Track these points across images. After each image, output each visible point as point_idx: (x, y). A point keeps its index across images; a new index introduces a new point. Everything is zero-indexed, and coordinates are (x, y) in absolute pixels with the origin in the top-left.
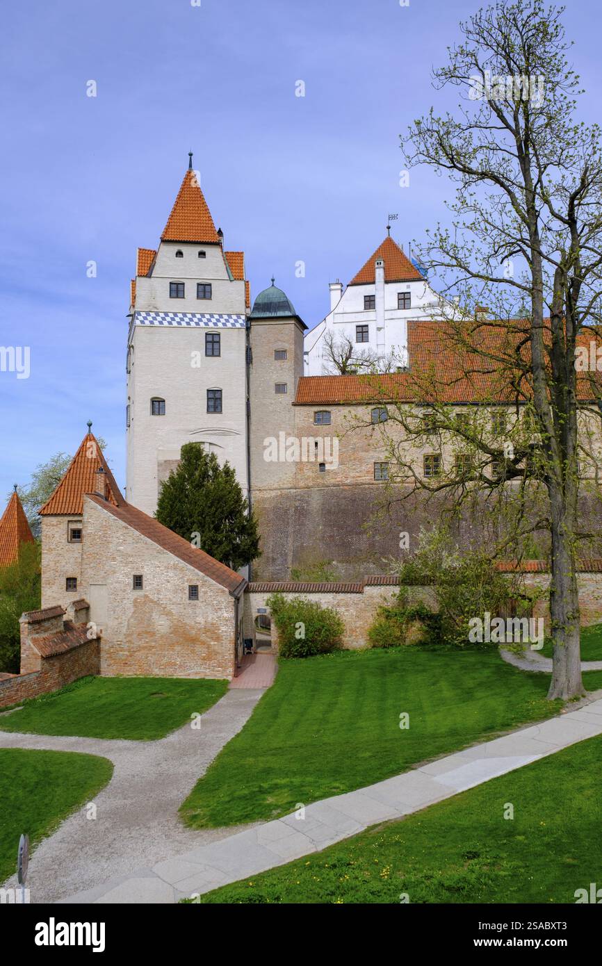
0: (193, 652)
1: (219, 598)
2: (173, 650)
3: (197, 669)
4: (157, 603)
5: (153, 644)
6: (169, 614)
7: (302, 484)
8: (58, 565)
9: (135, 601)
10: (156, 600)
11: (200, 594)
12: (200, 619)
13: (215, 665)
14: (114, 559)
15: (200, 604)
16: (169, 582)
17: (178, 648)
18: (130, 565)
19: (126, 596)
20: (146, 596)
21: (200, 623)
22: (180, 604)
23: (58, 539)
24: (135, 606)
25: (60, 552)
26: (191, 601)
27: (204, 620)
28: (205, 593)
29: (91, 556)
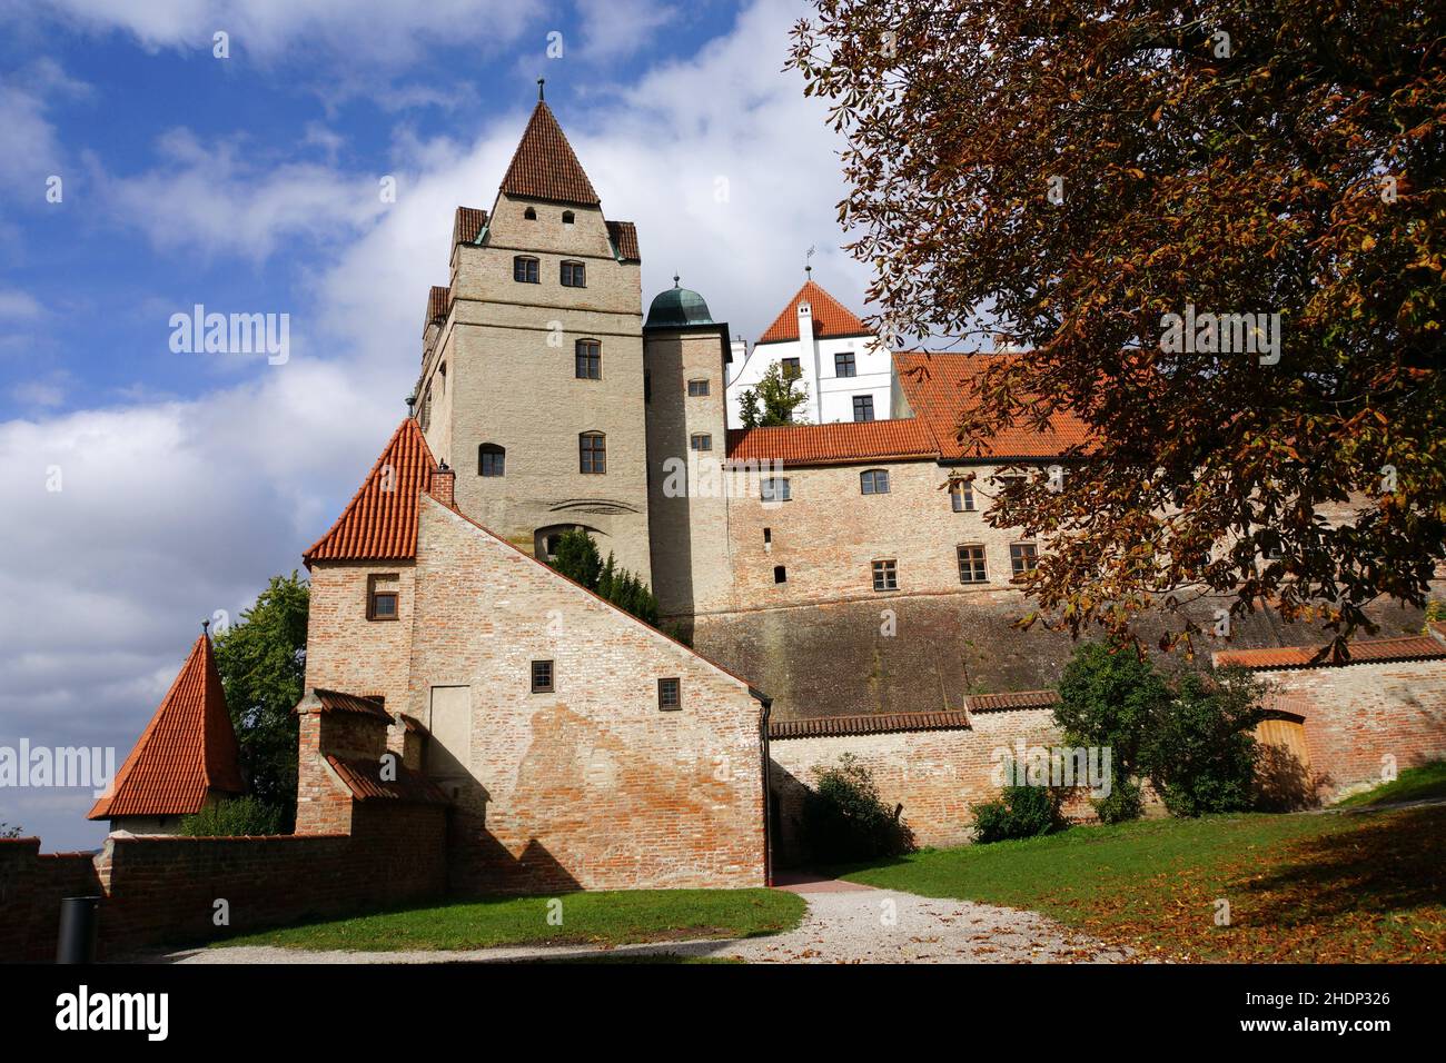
0: (672, 831)
1: (727, 705)
2: (627, 829)
3: (683, 871)
4: (585, 722)
5: (578, 816)
6: (616, 744)
7: (746, 604)
8: (342, 668)
9: (537, 719)
10: (584, 715)
11: (685, 698)
12: (687, 754)
13: (724, 857)
14: (488, 627)
15: (685, 720)
16: (612, 673)
17: (636, 822)
18: (524, 640)
19: (516, 710)
20: (562, 707)
21: (686, 763)
22: (641, 722)
23: (345, 613)
24: (536, 731)
25: (349, 641)
26: (664, 714)
27: (696, 754)
28: (697, 694)
29: (433, 623)
